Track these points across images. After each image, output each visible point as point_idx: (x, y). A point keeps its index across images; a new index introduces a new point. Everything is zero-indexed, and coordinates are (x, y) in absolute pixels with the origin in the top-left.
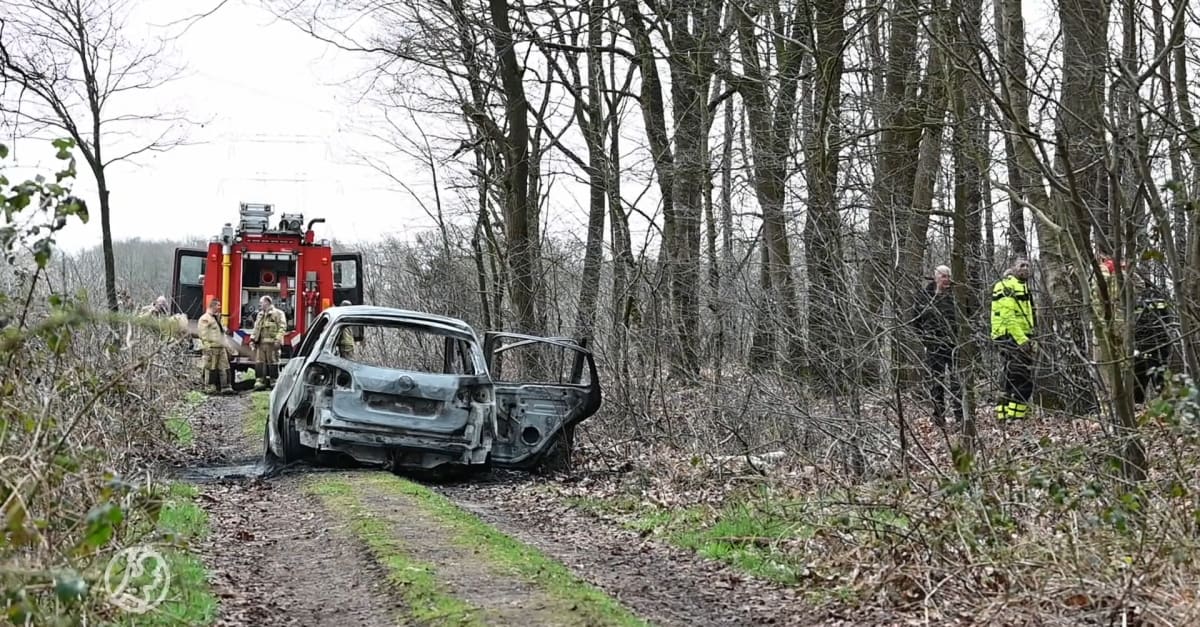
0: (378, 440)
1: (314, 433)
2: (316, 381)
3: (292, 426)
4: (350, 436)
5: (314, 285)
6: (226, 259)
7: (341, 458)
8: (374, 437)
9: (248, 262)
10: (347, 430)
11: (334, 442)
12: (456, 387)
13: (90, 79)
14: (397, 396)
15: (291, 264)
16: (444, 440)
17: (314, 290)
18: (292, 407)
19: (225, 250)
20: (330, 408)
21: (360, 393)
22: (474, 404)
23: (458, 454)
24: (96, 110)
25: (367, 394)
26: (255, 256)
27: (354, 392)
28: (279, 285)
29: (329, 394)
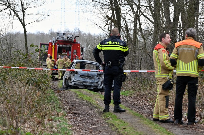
0: (83, 84)
1: (71, 82)
2: (72, 73)
3: (67, 81)
4: (78, 83)
5: (76, 53)
6: (53, 46)
7: (76, 87)
8: (82, 83)
9: (59, 47)
10: (77, 82)
11: (75, 84)
12: (97, 75)
13: (22, 5)
14: (86, 76)
15: (70, 48)
16: (95, 84)
17: (76, 54)
18: (67, 78)
19: (53, 44)
20: (74, 78)
21: (79, 75)
22: (100, 78)
23: (97, 87)
24: (24, 12)
25: (81, 75)
26: (61, 46)
27: (78, 75)
28: (67, 53)
29: (74, 75)
